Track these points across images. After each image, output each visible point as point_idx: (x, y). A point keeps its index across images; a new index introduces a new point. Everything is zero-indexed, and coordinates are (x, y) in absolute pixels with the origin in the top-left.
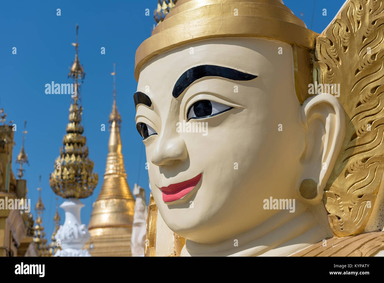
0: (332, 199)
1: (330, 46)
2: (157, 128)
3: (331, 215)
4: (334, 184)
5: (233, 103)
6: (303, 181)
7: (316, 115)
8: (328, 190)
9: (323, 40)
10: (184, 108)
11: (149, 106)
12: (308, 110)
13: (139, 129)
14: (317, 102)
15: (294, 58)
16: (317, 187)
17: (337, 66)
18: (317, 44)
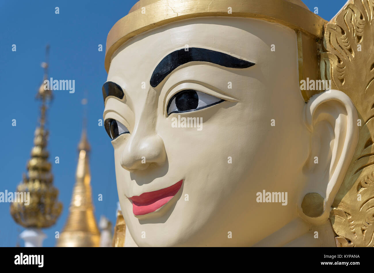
0: (341, 218)
1: (341, 34)
2: (130, 126)
3: (340, 237)
4: (343, 199)
5: (224, 94)
6: (306, 195)
7: (323, 115)
8: (337, 206)
9: (333, 28)
10: (164, 100)
11: (121, 99)
12: (315, 108)
13: (108, 128)
14: (325, 100)
15: (298, 46)
16: (323, 202)
17: (350, 59)
18: (325, 32)
